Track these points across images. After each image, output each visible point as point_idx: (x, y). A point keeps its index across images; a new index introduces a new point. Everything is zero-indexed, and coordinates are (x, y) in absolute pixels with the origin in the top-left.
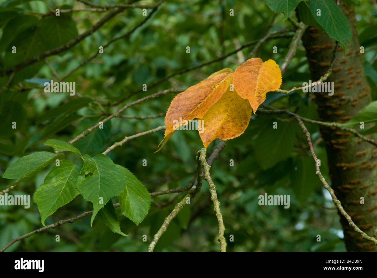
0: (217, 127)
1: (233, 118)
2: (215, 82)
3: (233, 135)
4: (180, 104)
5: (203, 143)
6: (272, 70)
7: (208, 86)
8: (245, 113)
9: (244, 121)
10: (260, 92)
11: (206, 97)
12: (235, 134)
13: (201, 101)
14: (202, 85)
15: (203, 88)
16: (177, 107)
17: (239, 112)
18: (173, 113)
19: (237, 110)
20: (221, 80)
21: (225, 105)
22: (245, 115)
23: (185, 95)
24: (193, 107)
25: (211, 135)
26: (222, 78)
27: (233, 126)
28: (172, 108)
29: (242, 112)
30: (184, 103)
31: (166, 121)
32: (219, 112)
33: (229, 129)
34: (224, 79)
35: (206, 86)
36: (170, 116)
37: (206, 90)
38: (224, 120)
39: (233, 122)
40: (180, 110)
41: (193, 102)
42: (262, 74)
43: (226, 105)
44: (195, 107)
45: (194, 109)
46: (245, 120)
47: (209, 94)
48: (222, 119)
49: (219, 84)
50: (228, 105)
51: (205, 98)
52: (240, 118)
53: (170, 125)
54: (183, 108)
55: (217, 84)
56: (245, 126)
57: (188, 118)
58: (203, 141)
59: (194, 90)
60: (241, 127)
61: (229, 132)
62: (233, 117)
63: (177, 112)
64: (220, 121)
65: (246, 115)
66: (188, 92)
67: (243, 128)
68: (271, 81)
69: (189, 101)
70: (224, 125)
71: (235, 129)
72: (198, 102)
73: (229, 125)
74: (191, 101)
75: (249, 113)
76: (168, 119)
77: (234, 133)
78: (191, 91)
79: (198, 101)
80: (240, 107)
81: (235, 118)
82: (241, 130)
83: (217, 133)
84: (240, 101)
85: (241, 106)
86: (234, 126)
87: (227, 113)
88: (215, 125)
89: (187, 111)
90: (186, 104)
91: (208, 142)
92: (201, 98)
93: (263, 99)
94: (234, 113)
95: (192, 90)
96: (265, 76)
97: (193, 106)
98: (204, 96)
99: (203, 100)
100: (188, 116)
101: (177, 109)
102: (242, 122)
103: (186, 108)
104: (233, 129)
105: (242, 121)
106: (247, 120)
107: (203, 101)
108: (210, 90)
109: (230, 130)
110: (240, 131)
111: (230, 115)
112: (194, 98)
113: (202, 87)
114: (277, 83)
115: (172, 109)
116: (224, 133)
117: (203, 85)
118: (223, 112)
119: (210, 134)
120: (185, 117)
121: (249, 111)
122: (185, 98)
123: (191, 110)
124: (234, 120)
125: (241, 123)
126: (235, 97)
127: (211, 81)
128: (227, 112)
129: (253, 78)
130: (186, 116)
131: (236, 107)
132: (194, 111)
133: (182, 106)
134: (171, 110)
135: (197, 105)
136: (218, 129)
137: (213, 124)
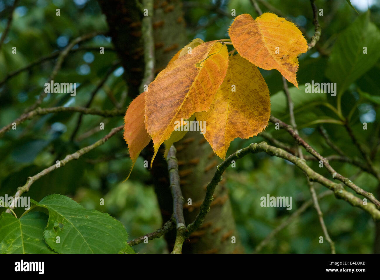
0: (223, 123)
1: (242, 106)
2: (195, 59)
3: (255, 130)
4: (158, 99)
5: (213, 150)
6: (278, 26)
7: (187, 66)
8: (258, 95)
9: (262, 107)
10: (282, 58)
11: (192, 81)
12: (256, 128)
13: (187, 89)
14: (177, 66)
15: (181, 71)
16: (156, 103)
17: (248, 95)
18: (153, 112)
19: (243, 94)
20: (203, 55)
21: (221, 90)
22: (260, 98)
23: (158, 84)
24: (179, 99)
25: (220, 136)
26: (202, 51)
27: (247, 117)
28: (148, 105)
29: (253, 95)
30: (162, 96)
31: (147, 127)
32: (217, 101)
33: (243, 122)
34: (206, 52)
35: (184, 67)
36: (151, 119)
37: (187, 72)
38: (229, 112)
39: (244, 111)
40: (161, 108)
41: (175, 92)
42: (265, 35)
43: (223, 89)
44: (182, 99)
45: (182, 102)
46: (263, 105)
47: (195, 76)
48: (225, 110)
49: (203, 60)
50: (225, 89)
51: (191, 84)
52: (253, 103)
53: (155, 132)
54: (164, 104)
55: (200, 61)
56: (267, 113)
57: (180, 116)
58: (213, 147)
59: (168, 75)
60: (261, 117)
61: (245, 127)
62: (240, 105)
63: (157, 110)
64: (223, 113)
65: (262, 98)
66: (161, 80)
67: (264, 118)
68: (287, 41)
69: (169, 93)
70: (233, 118)
71: (251, 121)
72: (183, 91)
73: (239, 118)
74: (171, 91)
75: (266, 94)
76: (148, 124)
77: (255, 126)
78: (165, 77)
79: (181, 89)
80: (246, 88)
81: (245, 106)
82: (262, 120)
83: (228, 132)
84: (242, 79)
85: (247, 86)
86: (249, 117)
87: (229, 101)
88: (218, 120)
89: (172, 106)
90: (166, 97)
91: (221, 146)
92: (185, 85)
93: (294, 66)
94: (239, 99)
95: (165, 75)
96: (271, 36)
97: (177, 97)
98: (189, 82)
99: (188, 86)
100: (179, 114)
101: (156, 106)
102: (260, 110)
103: (168, 103)
104: (248, 121)
105: (258, 107)
106: (266, 104)
107: (191, 88)
108: (193, 71)
109: (245, 124)
110: (262, 122)
111: (234, 102)
112: (174, 86)
113: (178, 69)
114: (298, 41)
115: (150, 107)
116: (240, 130)
117: (179, 66)
118: (223, 100)
119: (218, 136)
120: (174, 115)
121: (263, 91)
122: (160, 89)
123: (178, 104)
124: (244, 109)
125: (258, 110)
126: (232, 75)
127: (189, 59)
128: (228, 98)
129: (257, 42)
130: (175, 113)
131: (240, 89)
132: (182, 104)
133: (161, 100)
134: (149, 109)
135: (184, 96)
136: (225, 127)
137: (216, 120)
